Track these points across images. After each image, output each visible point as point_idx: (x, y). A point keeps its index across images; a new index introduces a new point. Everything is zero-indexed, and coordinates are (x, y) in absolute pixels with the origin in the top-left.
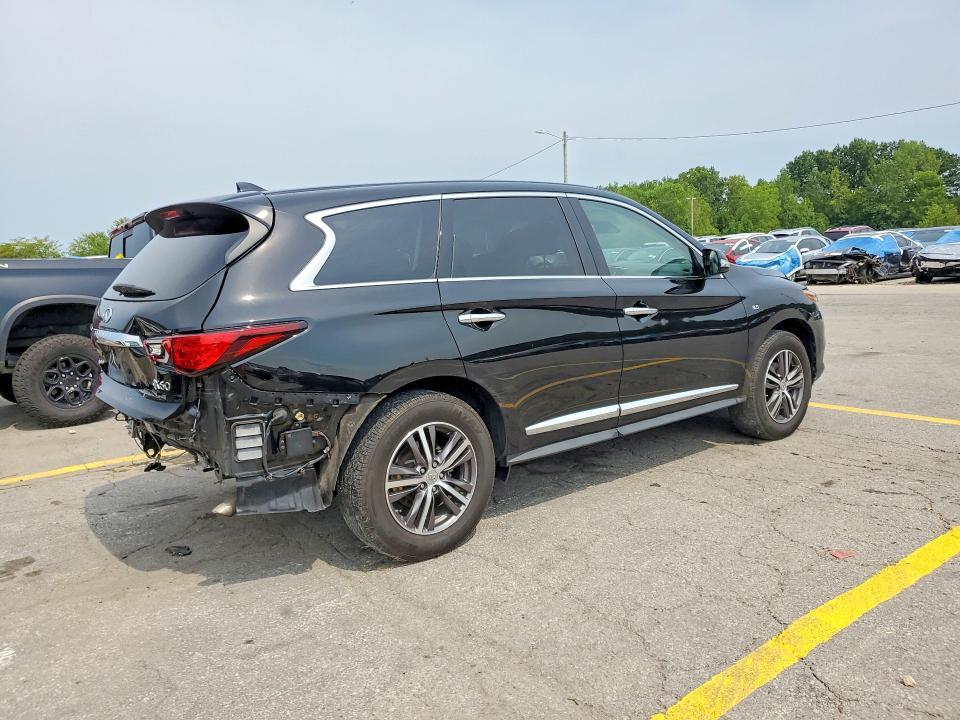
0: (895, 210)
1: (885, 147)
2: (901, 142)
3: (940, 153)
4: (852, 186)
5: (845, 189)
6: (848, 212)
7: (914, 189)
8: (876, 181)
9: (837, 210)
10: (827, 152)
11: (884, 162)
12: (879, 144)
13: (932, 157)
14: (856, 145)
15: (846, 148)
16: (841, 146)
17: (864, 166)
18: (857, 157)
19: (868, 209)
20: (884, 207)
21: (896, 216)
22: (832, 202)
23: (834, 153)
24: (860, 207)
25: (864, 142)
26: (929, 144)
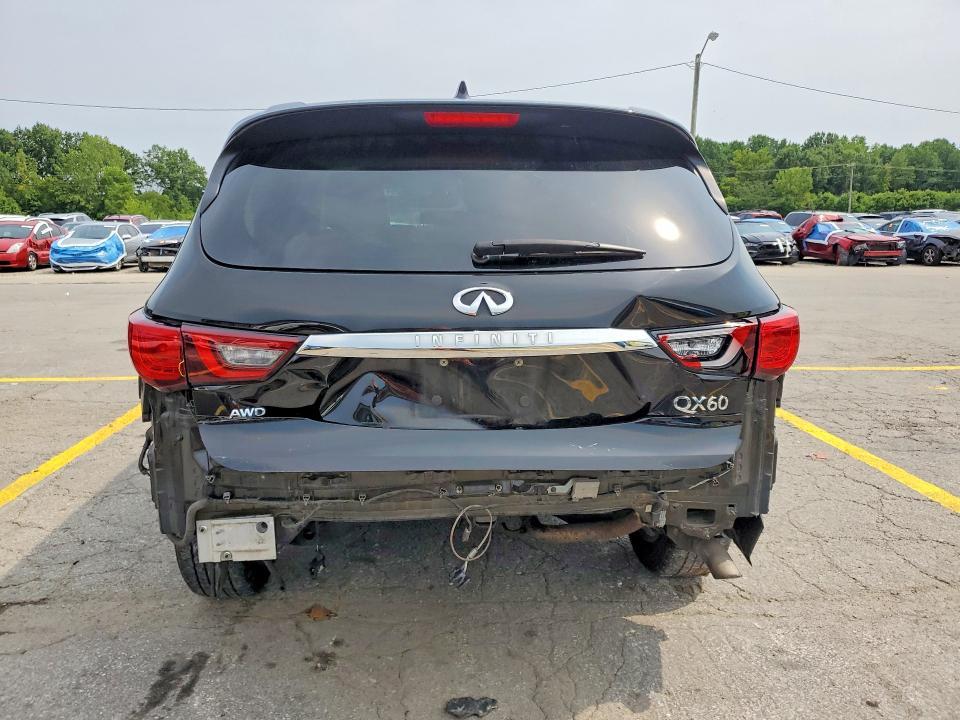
0: (88, 202)
1: (69, 137)
2: (85, 134)
3: (122, 151)
4: (40, 172)
5: (33, 174)
6: (40, 199)
7: (104, 182)
8: (67, 170)
9: (27, 197)
10: (7, 133)
11: (72, 152)
12: (63, 133)
13: (116, 154)
14: (39, 130)
15: (28, 131)
16: (23, 128)
17: (50, 153)
18: (42, 143)
19: (61, 198)
20: (77, 197)
21: (91, 207)
22: (21, 187)
23: (15, 135)
24: (52, 196)
25: (47, 128)
26: (112, 141)
